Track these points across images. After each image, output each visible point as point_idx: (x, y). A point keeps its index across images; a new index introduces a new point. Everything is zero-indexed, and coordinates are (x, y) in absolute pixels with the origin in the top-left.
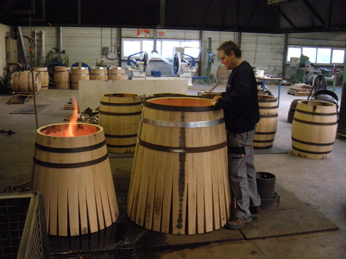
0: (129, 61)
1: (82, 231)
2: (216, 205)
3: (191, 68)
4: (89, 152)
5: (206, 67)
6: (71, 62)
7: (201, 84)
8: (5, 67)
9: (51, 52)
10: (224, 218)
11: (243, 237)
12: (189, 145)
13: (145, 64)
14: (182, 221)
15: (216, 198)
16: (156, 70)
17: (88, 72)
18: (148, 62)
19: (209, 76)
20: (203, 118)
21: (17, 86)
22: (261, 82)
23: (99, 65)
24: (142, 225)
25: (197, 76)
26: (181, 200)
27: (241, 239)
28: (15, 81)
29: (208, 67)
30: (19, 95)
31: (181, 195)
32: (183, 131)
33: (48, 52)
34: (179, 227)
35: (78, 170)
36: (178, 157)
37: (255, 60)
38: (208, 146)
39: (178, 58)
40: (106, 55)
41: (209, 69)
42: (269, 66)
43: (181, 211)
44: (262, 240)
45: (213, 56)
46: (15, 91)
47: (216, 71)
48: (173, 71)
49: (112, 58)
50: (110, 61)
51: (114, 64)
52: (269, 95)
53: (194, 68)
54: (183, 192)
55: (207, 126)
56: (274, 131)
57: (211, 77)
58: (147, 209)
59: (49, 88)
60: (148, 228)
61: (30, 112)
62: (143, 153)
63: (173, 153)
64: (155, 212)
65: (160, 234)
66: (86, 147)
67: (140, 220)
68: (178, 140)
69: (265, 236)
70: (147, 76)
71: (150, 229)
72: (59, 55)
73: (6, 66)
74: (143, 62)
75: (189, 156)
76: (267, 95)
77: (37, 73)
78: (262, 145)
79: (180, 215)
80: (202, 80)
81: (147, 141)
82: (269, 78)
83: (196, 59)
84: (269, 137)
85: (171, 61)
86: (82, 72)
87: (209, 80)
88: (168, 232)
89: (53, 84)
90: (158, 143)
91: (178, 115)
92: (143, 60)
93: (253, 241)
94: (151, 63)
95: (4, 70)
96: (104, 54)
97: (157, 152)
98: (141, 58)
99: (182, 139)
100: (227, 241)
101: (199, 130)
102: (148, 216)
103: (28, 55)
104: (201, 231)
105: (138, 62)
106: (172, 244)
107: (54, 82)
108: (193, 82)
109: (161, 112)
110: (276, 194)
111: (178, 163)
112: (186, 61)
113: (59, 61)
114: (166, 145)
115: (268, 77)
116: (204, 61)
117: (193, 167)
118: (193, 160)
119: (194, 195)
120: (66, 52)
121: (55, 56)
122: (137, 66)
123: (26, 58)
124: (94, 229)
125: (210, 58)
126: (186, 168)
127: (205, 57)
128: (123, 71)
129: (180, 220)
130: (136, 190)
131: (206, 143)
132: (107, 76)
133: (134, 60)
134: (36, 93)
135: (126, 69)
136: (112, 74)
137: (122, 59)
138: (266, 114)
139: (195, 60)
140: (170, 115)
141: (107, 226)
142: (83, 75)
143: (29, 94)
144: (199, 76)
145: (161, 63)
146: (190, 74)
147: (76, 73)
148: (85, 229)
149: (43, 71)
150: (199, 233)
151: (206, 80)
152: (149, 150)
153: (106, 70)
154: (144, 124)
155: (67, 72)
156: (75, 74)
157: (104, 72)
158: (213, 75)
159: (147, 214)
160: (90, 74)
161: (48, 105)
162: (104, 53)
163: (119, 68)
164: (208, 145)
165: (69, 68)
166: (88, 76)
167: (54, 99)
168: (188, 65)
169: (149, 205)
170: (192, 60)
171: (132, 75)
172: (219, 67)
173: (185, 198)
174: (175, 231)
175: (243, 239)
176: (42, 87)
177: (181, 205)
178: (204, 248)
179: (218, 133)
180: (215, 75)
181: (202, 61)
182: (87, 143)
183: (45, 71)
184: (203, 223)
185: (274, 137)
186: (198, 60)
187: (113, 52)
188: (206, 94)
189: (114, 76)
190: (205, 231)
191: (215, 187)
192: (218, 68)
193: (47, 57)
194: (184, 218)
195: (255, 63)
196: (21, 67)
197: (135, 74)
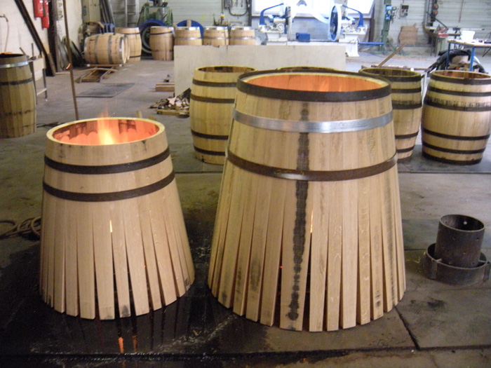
0: (262, 18)
1: (121, 310)
2: (365, 280)
3: (357, 29)
4: (133, 173)
5: (382, 27)
6: (177, 20)
7: (373, 54)
8: (80, 29)
9: (147, 5)
10: (378, 303)
11: (413, 345)
12: (315, 166)
13: (287, 23)
14: (298, 307)
15: (365, 266)
16: (304, 31)
17: (199, 35)
18: (291, 20)
19: (385, 40)
20: (344, 114)
21: (93, 56)
22: (469, 51)
23: (216, 24)
24: (227, 306)
25: (367, 42)
26: (298, 269)
27: (408, 348)
28: (89, 48)
29: (384, 27)
30: (96, 69)
31: (298, 259)
32: (304, 139)
33: (142, 5)
34: (293, 316)
35: (111, 205)
36: (293, 189)
37: (460, 17)
38: (353, 168)
39: (336, 14)
40: (229, 9)
41: (386, 30)
42: (483, 26)
43: (296, 288)
44: (450, 352)
45: (392, 10)
46: (91, 63)
47: (397, 33)
48: (329, 34)
49: (237, 13)
50: (235, 19)
51: (241, 23)
52: (480, 71)
53: (362, 28)
54: (302, 253)
55: (354, 129)
56: (485, 134)
57: (389, 43)
58: (237, 279)
59: (142, 59)
60: (238, 313)
61: (104, 94)
62: (232, 177)
63: (285, 181)
64: (250, 285)
65: (258, 326)
66: (126, 165)
67: (224, 296)
68: (295, 156)
69: (455, 345)
70: (289, 40)
71: (241, 314)
72: (159, 10)
73: (82, 27)
74: (284, 20)
75: (315, 188)
76: (476, 71)
77: (123, 36)
78: (462, 158)
79: (295, 296)
80: (375, 48)
81: (239, 154)
82: (482, 44)
83: (366, 15)
84: (476, 145)
85: (328, 18)
86: (190, 35)
87: (385, 48)
88: (272, 324)
89: (148, 53)
90: (258, 160)
91: (297, 106)
92: (283, 17)
93: (432, 353)
94: (296, 21)
95: (79, 32)
96: (226, 8)
97: (255, 177)
98: (282, 14)
99: (303, 155)
100: (381, 349)
101: (336, 137)
102: (239, 292)
103: (116, 11)
104: (333, 325)
105: (276, 20)
106: (277, 349)
107: (150, 50)
108: (360, 50)
109: (265, 102)
110: (483, 257)
111: (293, 200)
112: (349, 17)
113: (159, 18)
114: (272, 164)
115: (481, 42)
116: (379, 18)
117: (322, 208)
118: (322, 195)
119: (321, 261)
120: (168, 5)
121: (153, 10)
122: (275, 26)
123: (113, 15)
124: (142, 308)
125: (387, 13)
126: (308, 210)
127: (380, 12)
128: (253, 33)
129: (294, 304)
130: (220, 241)
131: (350, 163)
132: (227, 41)
133: (271, 17)
134: (121, 65)
135: (258, 30)
136: (235, 38)
137: (253, 15)
138: (474, 105)
139: (364, 17)
140: (281, 107)
141: (167, 303)
142: (192, 39)
143: (110, 67)
144: (369, 41)
145: (312, 21)
146: (355, 38)
147: (182, 35)
148: (125, 308)
149: (133, 34)
150: (329, 329)
151: (380, 49)
152: (242, 171)
153: (227, 31)
154: (235, 122)
155: (168, 35)
156: (180, 37)
157: (223, 35)
158: (392, 40)
159: (236, 289)
160: (203, 37)
161: (133, 84)
162: (226, 6)
163: (246, 29)
164: (354, 166)
165: (172, 29)
166: (200, 41)
167: (145, 75)
168: (353, 24)
169: (240, 273)
170: (358, 17)
171: (267, 39)
172: (402, 28)
173: (304, 266)
174: (285, 323)
175: (413, 348)
176: (131, 57)
177: (297, 278)
178: (336, 362)
179: (375, 144)
180: (395, 41)
181: (375, 18)
182: (127, 157)
183: (136, 34)
184: (338, 312)
185: (485, 144)
186: (370, 17)
187: (239, 5)
188: (373, 68)
189: (237, 41)
190: (341, 326)
191: (365, 247)
192: (400, 29)
193: (140, 13)
194: (301, 301)
195: (459, 21)
196: (102, 29)
197: (271, 38)
